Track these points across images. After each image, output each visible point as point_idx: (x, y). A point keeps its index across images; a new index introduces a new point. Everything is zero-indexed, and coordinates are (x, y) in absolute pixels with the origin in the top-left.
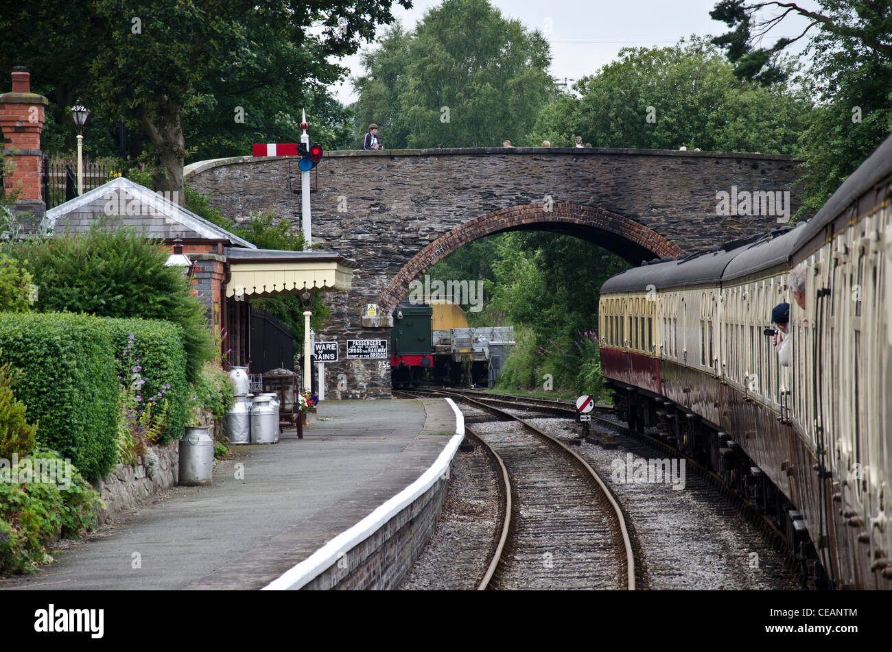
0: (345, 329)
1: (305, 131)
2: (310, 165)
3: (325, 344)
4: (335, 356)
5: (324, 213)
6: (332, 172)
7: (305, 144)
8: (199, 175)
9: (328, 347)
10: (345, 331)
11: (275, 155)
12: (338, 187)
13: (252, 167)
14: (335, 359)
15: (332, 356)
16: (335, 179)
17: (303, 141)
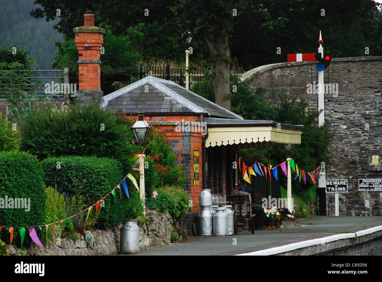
0: (357, 171)
1: (321, 45)
2: (324, 67)
3: (339, 181)
4: (346, 189)
5: (343, 97)
6: (349, 71)
7: (321, 53)
8: (262, 74)
9: (341, 183)
10: (357, 173)
11: (301, 61)
12: (353, 80)
13: (296, 68)
14: (346, 191)
15: (344, 188)
16: (352, 75)
17: (319, 52)
